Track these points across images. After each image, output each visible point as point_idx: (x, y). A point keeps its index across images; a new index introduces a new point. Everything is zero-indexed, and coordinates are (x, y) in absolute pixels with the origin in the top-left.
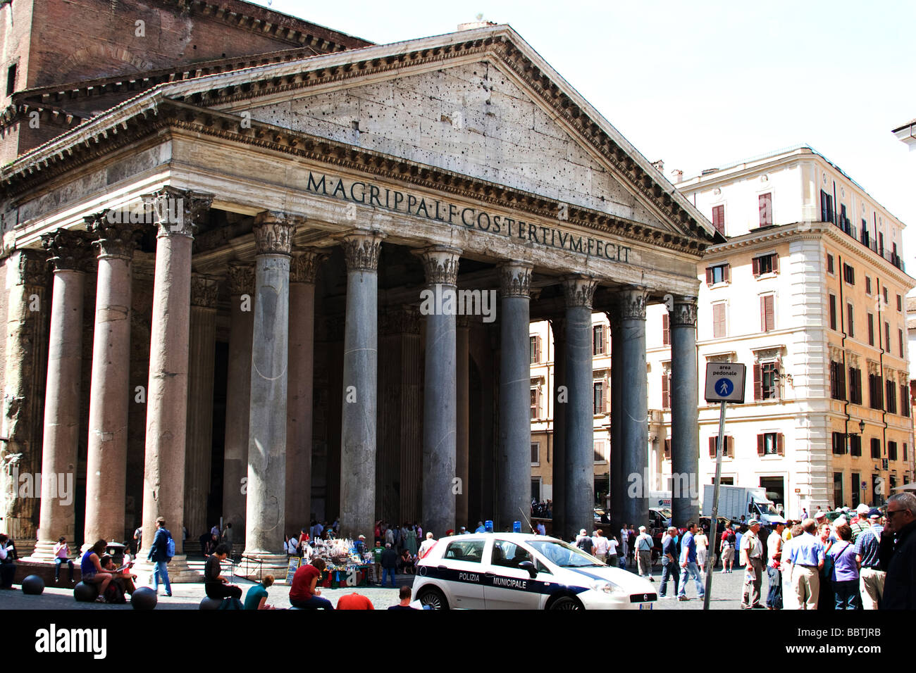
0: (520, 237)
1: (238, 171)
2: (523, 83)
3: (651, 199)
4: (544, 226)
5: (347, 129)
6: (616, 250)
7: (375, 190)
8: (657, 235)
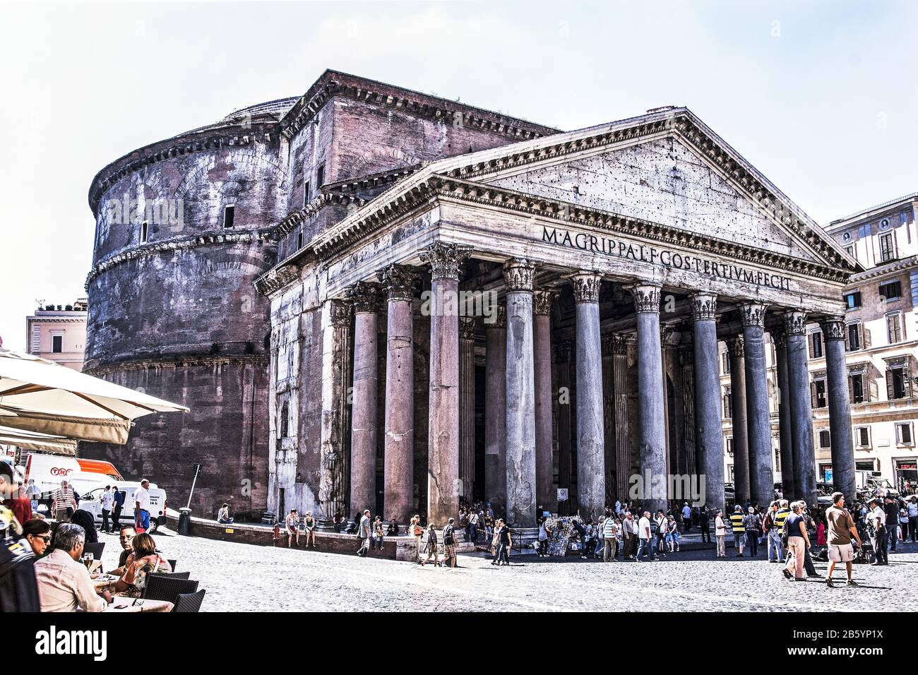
0: (706, 272)
1: (490, 228)
2: (700, 152)
3: (804, 239)
4: (723, 263)
5: (570, 193)
6: (780, 280)
7: (593, 239)
8: (811, 267)
